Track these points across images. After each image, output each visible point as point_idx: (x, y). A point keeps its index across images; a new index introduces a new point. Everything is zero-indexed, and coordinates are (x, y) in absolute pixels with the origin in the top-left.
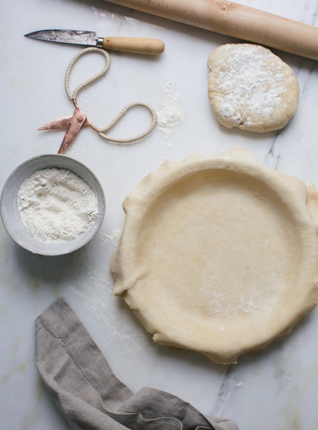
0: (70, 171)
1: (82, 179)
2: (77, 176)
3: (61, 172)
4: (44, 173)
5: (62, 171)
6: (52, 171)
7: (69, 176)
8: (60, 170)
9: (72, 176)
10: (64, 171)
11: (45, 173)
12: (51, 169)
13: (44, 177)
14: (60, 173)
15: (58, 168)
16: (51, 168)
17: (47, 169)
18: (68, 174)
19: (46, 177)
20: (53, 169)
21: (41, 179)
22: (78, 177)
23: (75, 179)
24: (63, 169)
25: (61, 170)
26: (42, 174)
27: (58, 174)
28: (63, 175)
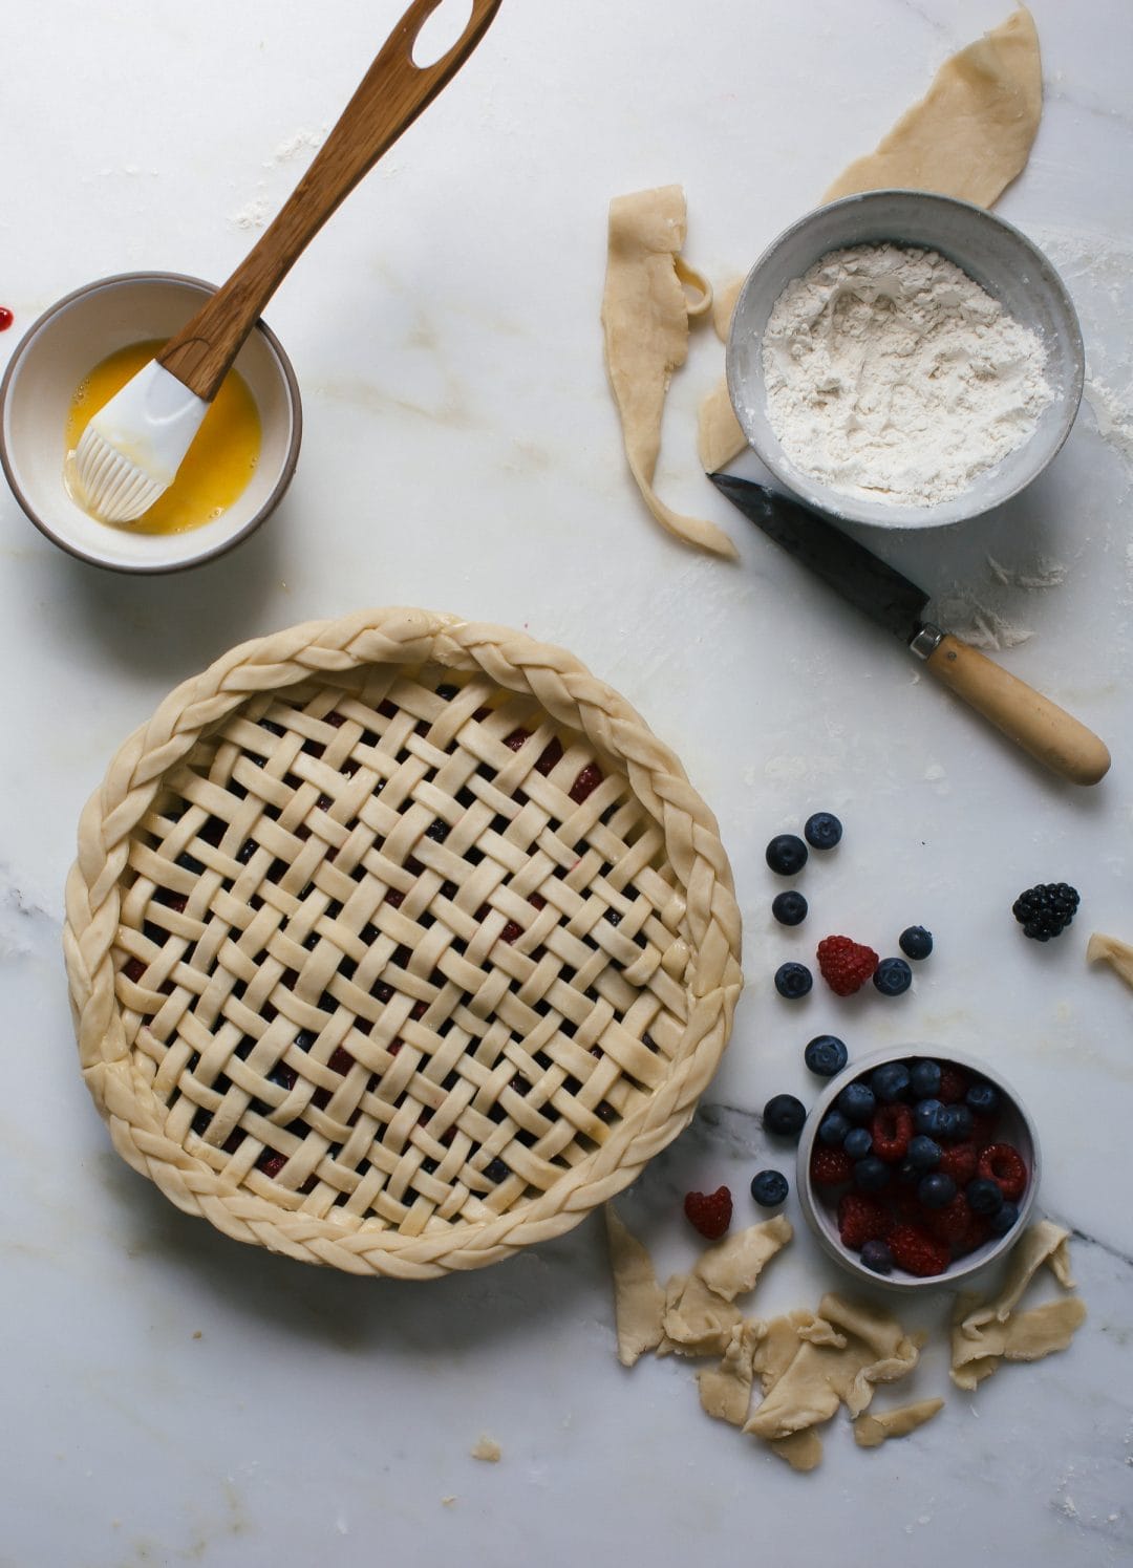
0: (941, 253)
1: (979, 284)
2: (961, 272)
3: (908, 258)
6: (879, 253)
7: (936, 273)
8: (906, 253)
9: (946, 270)
10: (920, 254)
11: (856, 260)
12: (876, 248)
14: (907, 262)
15: (901, 246)
16: (876, 243)
17: (864, 246)
18: (934, 267)
20: (885, 247)
22: (964, 277)
23: (957, 283)
24: (917, 246)
25: (911, 252)
26: (849, 262)
28: (916, 270)
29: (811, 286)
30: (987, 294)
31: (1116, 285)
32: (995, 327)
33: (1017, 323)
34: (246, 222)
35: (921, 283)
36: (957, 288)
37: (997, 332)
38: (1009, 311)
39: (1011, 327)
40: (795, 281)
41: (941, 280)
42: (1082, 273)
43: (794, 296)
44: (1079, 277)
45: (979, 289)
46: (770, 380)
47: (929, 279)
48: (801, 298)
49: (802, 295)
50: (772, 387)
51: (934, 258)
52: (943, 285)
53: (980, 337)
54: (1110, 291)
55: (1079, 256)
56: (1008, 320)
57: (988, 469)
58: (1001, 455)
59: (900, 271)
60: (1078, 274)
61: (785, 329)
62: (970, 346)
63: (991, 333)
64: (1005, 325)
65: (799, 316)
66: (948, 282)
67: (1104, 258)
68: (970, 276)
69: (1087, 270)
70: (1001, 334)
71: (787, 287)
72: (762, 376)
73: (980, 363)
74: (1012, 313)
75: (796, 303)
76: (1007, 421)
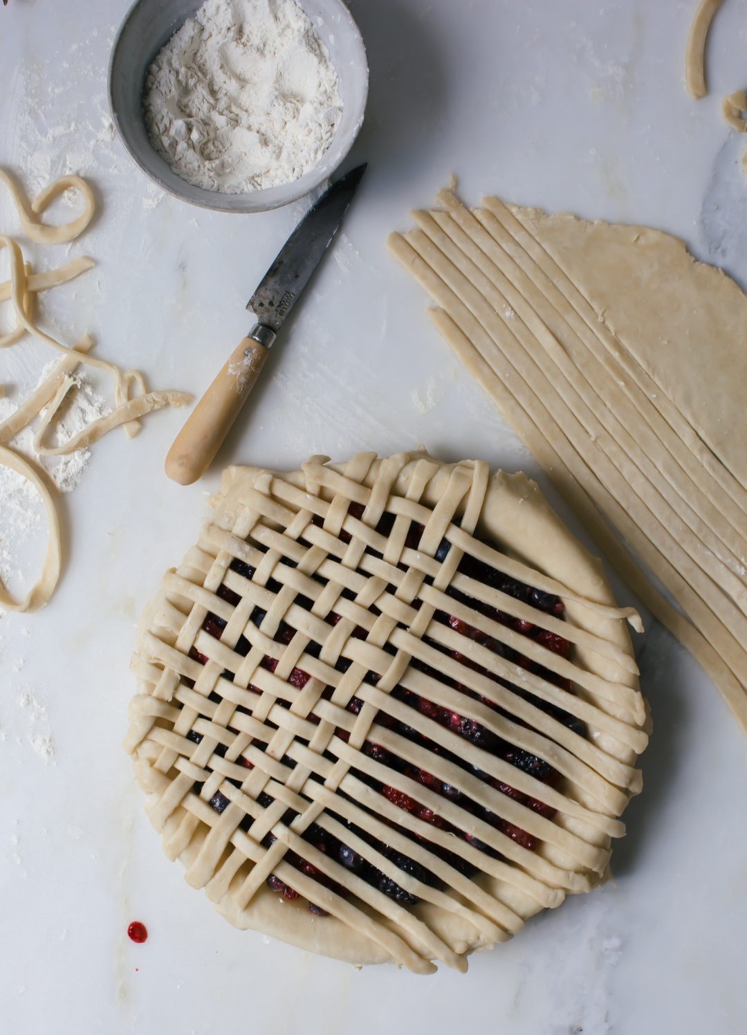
0: (150, 63)
1: (172, 36)
2: (163, 48)
3: (154, 87)
4: (158, 127)
5: (153, 84)
6: (152, 108)
7: (165, 67)
8: (150, 89)
9: (163, 59)
10: (151, 78)
11: (157, 124)
12: (147, 109)
13: (168, 125)
14: (157, 88)
15: (145, 92)
17: (147, 117)
19: (166, 121)
20: (147, 104)
21: (172, 132)
22: (167, 46)
23: (172, 51)
24: (146, 80)
25: (150, 85)
26: (159, 130)
27: (160, 94)
28: (163, 81)
29: (177, 158)
30: (179, 30)
31: (50, 90)
32: (204, 22)
33: (202, 6)
34: (49, 750)
35: (173, 78)
36: (176, 51)
37: (208, 22)
38: (192, 13)
39: (204, 11)
40: (174, 170)
41: (170, 64)
42: (42, 115)
43: (184, 169)
44: (46, 117)
45: (175, 35)
46: (249, 188)
47: (170, 71)
48: (185, 167)
49: (183, 165)
50: (254, 187)
51: (154, 67)
52: (173, 61)
53: (211, 35)
54: (54, 93)
55: (29, 118)
56: (200, 13)
57: (315, 26)
58: (304, 16)
59: (164, 93)
60: (44, 119)
61: (210, 177)
62: (218, 43)
63: (209, 27)
64: (203, 15)
65: (199, 167)
66: (171, 58)
67: (30, 100)
68: (166, 41)
69: (39, 111)
70: (209, 19)
71: (178, 175)
72: (246, 194)
73: (231, 34)
74: (195, 10)
75: (190, 169)
76: (276, 14)
